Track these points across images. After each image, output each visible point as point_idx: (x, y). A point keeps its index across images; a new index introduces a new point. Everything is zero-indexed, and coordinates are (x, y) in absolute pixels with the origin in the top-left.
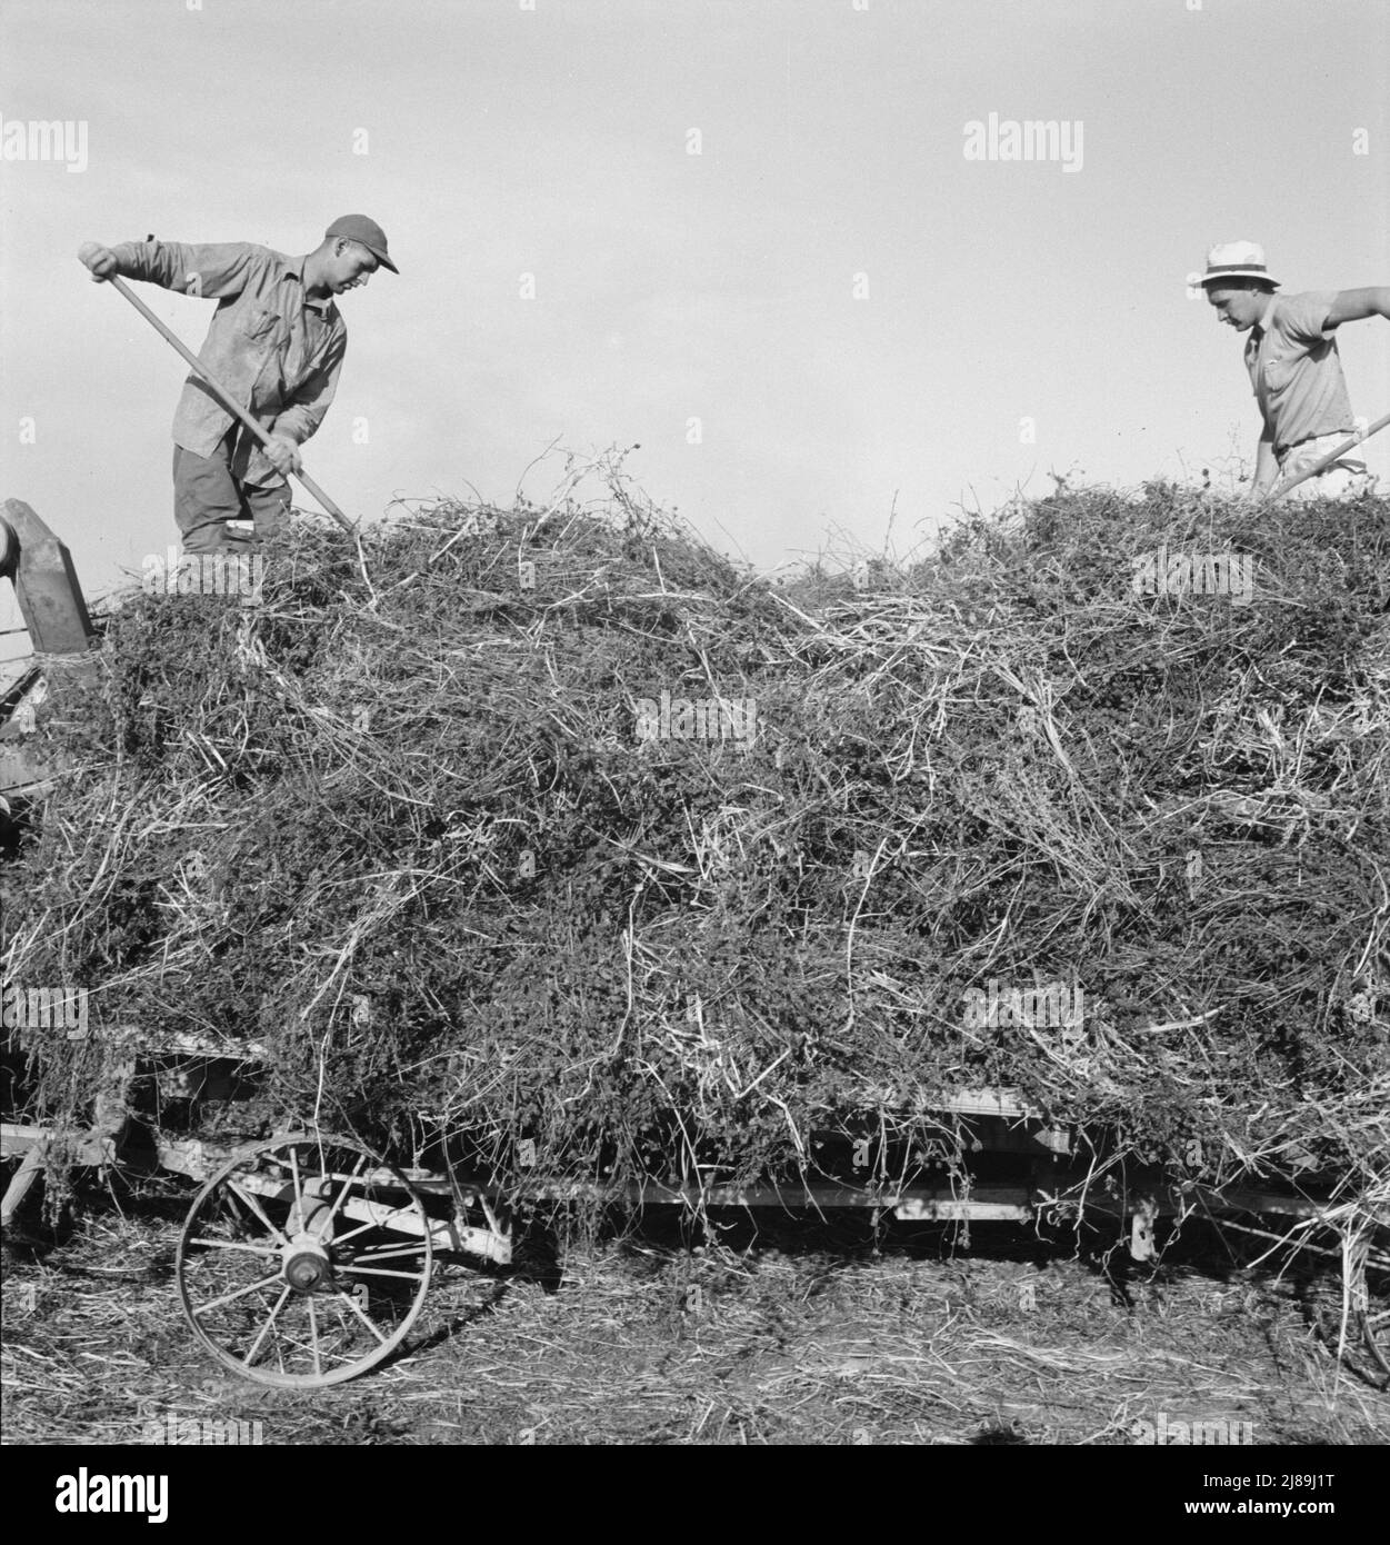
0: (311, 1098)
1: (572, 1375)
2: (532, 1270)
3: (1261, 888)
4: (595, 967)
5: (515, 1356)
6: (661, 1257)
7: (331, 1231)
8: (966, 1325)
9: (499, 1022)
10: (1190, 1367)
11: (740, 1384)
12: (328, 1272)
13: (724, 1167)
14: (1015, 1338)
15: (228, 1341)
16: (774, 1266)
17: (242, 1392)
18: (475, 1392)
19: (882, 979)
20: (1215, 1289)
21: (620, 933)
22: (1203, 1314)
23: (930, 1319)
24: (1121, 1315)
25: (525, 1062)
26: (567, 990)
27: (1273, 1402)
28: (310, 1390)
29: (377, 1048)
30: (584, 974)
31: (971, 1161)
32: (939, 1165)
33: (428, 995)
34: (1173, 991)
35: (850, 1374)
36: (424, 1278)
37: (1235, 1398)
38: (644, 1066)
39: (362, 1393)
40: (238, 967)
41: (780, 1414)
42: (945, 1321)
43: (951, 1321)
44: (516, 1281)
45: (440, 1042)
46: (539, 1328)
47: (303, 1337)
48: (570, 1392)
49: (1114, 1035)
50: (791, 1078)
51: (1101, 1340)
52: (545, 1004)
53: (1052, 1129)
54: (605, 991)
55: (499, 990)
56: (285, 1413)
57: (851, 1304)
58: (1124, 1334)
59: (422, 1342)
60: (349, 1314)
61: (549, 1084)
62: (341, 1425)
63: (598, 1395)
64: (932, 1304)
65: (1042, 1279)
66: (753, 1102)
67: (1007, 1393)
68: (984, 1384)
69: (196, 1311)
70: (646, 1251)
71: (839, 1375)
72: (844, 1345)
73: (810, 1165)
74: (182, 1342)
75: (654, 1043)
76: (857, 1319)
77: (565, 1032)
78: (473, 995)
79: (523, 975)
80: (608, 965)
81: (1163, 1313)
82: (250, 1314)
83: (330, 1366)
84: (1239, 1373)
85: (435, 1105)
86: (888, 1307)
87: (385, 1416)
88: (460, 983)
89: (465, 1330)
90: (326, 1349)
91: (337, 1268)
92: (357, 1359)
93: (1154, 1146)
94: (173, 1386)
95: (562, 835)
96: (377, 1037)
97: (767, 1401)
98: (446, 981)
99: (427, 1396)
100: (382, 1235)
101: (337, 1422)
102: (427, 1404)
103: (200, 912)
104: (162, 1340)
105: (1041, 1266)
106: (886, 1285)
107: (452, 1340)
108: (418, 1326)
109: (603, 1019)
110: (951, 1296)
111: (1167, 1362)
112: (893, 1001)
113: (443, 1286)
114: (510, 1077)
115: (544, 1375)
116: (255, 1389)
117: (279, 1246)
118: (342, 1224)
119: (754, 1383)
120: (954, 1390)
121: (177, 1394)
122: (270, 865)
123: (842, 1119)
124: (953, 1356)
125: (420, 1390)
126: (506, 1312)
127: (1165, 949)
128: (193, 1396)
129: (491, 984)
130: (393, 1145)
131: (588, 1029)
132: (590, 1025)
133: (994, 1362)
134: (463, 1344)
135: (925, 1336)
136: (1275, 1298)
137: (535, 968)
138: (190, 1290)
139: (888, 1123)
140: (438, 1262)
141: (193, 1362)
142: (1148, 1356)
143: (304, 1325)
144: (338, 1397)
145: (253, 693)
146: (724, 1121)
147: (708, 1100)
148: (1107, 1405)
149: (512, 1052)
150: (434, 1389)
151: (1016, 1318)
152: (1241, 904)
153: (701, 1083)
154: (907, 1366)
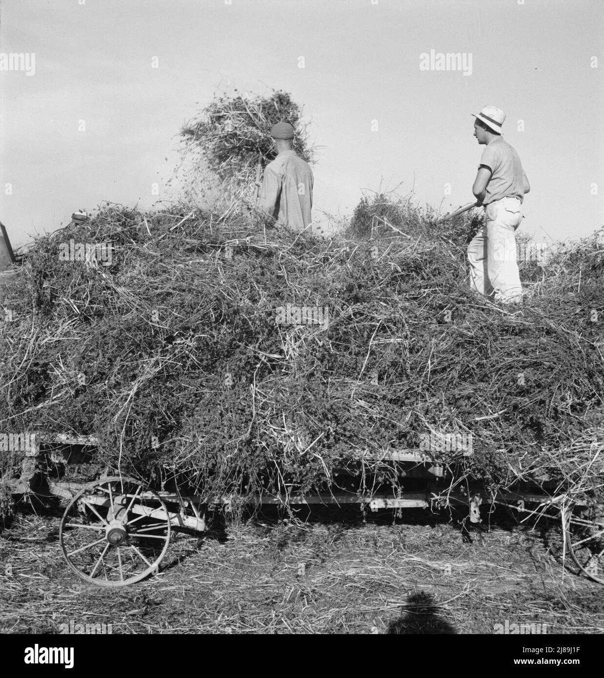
0: (116, 458)
1: (232, 578)
2: (214, 534)
3: (522, 357)
4: (239, 400)
5: (207, 570)
6: (270, 527)
7: (127, 519)
8: (401, 553)
9: (198, 424)
10: (496, 567)
11: (304, 580)
12: (125, 537)
13: (296, 485)
14: (421, 557)
15: (83, 568)
16: (319, 530)
17: (89, 589)
18: (190, 586)
19: (362, 403)
20: (507, 535)
21: (249, 386)
22: (502, 545)
23: (385, 551)
24: (467, 546)
25: (209, 441)
26: (227, 410)
27: (532, 582)
28: (119, 588)
29: (145, 437)
30: (234, 403)
31: (402, 481)
32: (388, 482)
33: (167, 414)
34: (485, 403)
35: (351, 574)
36: (167, 538)
37: (515, 580)
38: (260, 443)
39: (141, 588)
40: (84, 403)
41: (321, 592)
42: (392, 551)
43: (394, 551)
44: (207, 538)
45: (172, 435)
46: (217, 559)
47: (115, 565)
48: (231, 585)
49: (461, 423)
50: (324, 446)
51: (459, 557)
52: (217, 417)
53: (435, 466)
54: (243, 410)
55: (197, 411)
56: (108, 597)
57: (351, 545)
58: (468, 554)
59: (167, 566)
60: (135, 555)
61: (219, 451)
62: (133, 601)
63: (243, 586)
64: (386, 544)
65: (433, 533)
66: (308, 456)
67: (418, 580)
68: (408, 577)
69: (68, 555)
70: (263, 525)
71: (347, 575)
72: (348, 562)
73: (333, 483)
74: (62, 568)
75: (265, 433)
76: (354, 551)
77: (226, 428)
78: (186, 413)
79: (208, 404)
80: (244, 399)
81: (485, 545)
82: (92, 556)
83: (128, 577)
84: (517, 570)
85: (170, 462)
86: (367, 546)
87: (152, 597)
88: (180, 409)
89: (185, 560)
90: (125, 570)
91: (130, 535)
92: (139, 574)
93: (479, 471)
94: (59, 587)
95: (225, 343)
96: (145, 432)
97: (316, 586)
98: (175, 407)
99: (169, 588)
100: (149, 520)
101: (131, 600)
102: (170, 591)
103: (68, 375)
104: (54, 568)
105: (433, 526)
106: (367, 536)
107: (180, 565)
108: (165, 559)
109: (242, 423)
110: (394, 541)
111: (486, 566)
112: (367, 412)
113: (175, 542)
114: (203, 448)
115: (220, 578)
116: (94, 588)
117: (104, 526)
118: (131, 516)
119: (310, 579)
120: (396, 580)
121: (62, 590)
122: (98, 355)
123: (346, 464)
124: (395, 565)
125: (167, 586)
126: (203, 552)
127: (482, 385)
128: (68, 591)
129: (194, 409)
130: (153, 480)
131: (236, 427)
132: (237, 425)
133: (413, 568)
134: (185, 566)
135: (383, 558)
136: (532, 538)
137: (213, 401)
138: (65, 546)
139: (366, 465)
140: (173, 532)
141: (67, 577)
142: (478, 564)
143: (116, 560)
144: (131, 590)
145: (92, 281)
146: (295, 466)
147: (288, 457)
148: (461, 584)
149: (203, 437)
150: (172, 585)
151: (422, 549)
152: (513, 364)
153: (285, 450)
154: (376, 571)
